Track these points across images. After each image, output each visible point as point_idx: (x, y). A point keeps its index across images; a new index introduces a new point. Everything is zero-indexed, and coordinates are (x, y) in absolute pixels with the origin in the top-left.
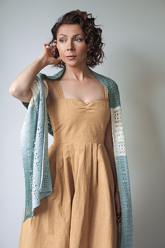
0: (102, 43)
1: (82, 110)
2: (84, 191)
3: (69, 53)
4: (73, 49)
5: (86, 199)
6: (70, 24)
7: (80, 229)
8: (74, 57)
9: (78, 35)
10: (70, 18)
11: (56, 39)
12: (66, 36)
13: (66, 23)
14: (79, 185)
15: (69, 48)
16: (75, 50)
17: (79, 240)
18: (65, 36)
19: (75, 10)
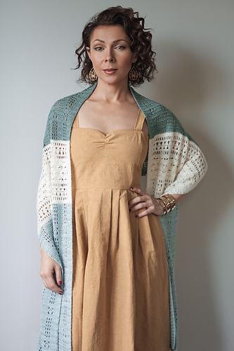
0: (153, 52)
1: (100, 145)
2: (100, 255)
3: (108, 66)
4: (113, 59)
5: (102, 266)
6: (110, 24)
7: (95, 308)
8: (114, 70)
9: (119, 40)
10: (110, 16)
11: (89, 47)
12: (103, 42)
13: (104, 24)
14: (93, 247)
15: (108, 58)
16: (116, 60)
17: (94, 323)
18: (101, 41)
19: (115, 6)
